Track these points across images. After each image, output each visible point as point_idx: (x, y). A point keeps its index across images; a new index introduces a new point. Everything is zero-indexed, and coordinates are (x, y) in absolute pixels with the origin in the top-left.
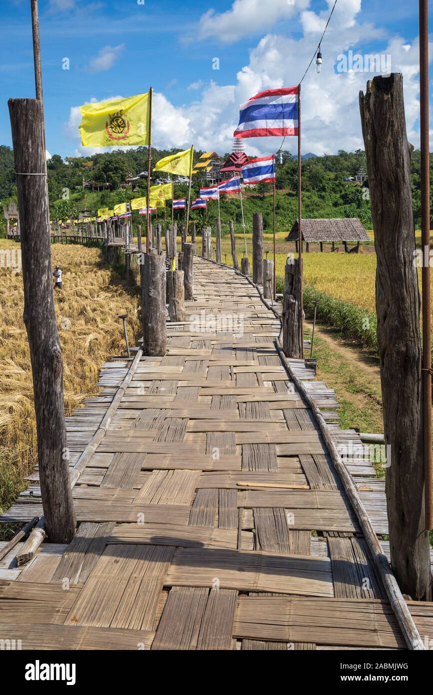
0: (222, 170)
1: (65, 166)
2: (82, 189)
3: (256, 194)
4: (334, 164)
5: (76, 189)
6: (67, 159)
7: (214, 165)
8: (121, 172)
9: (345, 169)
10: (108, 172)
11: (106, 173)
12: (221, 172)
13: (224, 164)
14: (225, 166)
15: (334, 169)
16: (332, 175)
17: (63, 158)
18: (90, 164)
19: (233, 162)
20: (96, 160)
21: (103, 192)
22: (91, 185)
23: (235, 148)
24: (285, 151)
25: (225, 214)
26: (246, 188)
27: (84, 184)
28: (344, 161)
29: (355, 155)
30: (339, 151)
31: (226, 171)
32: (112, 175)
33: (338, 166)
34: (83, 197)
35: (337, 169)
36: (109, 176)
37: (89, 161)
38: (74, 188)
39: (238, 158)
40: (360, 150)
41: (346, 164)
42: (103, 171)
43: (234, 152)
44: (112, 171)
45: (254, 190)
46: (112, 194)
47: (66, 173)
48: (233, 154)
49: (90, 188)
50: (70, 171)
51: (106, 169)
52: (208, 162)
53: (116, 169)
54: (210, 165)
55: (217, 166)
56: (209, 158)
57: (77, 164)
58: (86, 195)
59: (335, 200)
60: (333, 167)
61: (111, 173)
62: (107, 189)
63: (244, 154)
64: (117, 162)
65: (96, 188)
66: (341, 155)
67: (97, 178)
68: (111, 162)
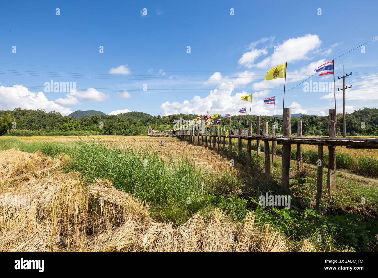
3: (212, 126)
4: (233, 118)
5: (165, 124)
6: (162, 116)
9: (236, 120)
11: (173, 119)
13: (204, 118)
16: (233, 121)
17: (161, 116)
18: (168, 117)
19: (206, 117)
21: (172, 125)
23: (207, 114)
24: (220, 115)
26: (210, 124)
27: (167, 122)
34: (167, 126)
41: (236, 118)
45: (212, 124)
49: (169, 124)
50: (162, 119)
54: (200, 118)
55: (202, 118)
56: (200, 116)
57: (164, 118)
63: (209, 115)
67: (170, 121)
68: (174, 117)
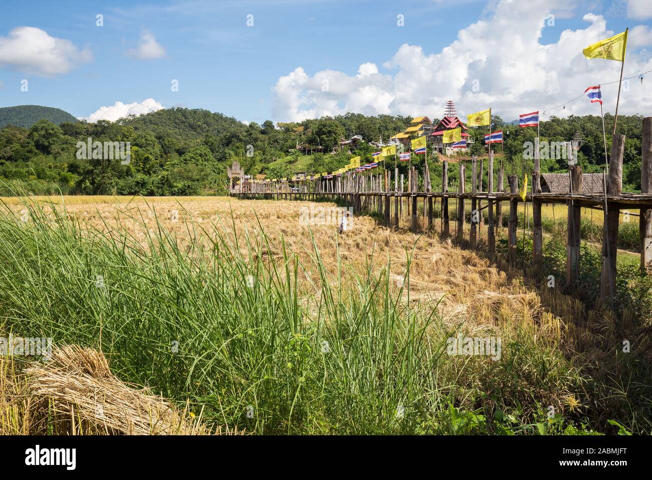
0: (433, 134)
1: (277, 131)
2: (296, 152)
3: (468, 158)
4: (548, 130)
5: (289, 152)
6: (279, 125)
7: (426, 129)
8: (334, 136)
9: (558, 134)
10: (322, 135)
11: (319, 136)
12: (433, 136)
13: (436, 128)
14: (437, 130)
15: (547, 135)
16: (546, 140)
17: (275, 124)
18: (301, 129)
19: (444, 126)
20: (307, 125)
21: (316, 155)
22: (304, 148)
23: (447, 113)
24: (496, 117)
25: (437, 178)
26: (457, 153)
27: (298, 147)
28: (557, 126)
29: (568, 120)
30: (551, 117)
31: (437, 135)
32: (326, 139)
33: (551, 132)
34: (296, 160)
35: (550, 134)
36: (322, 140)
37: (300, 126)
38: (288, 151)
39: (450, 122)
40: (573, 115)
41: (559, 129)
42: (317, 134)
43: (446, 116)
44: (326, 134)
45: (467, 153)
46: (325, 157)
47: (278, 137)
48: (445, 118)
49: (305, 151)
50: (281, 136)
51: (320, 133)
52: (420, 126)
53: (330, 132)
54: (421, 129)
55: (429, 130)
56: (421, 123)
57: (288, 129)
58: (299, 158)
59: (551, 165)
60: (546, 133)
61: (324, 136)
62: (321, 152)
63: (456, 118)
64: (330, 126)
65: (309, 151)
66: (553, 121)
67: (311, 141)
68: (324, 126)
